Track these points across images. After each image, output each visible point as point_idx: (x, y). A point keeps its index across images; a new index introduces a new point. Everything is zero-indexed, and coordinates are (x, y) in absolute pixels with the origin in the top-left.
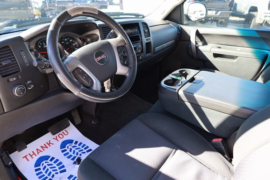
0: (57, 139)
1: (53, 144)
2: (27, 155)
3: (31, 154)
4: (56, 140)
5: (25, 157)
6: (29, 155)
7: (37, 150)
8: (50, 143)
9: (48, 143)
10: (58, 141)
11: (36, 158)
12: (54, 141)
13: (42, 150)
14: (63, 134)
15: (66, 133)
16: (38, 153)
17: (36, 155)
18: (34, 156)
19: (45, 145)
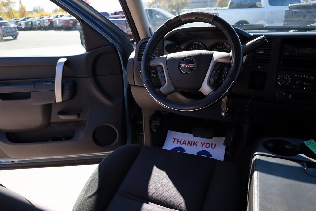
0: (203, 145)
1: (197, 146)
2: (176, 139)
3: (179, 141)
4: (201, 145)
7: (185, 141)
9: (195, 143)
10: (202, 147)
11: (178, 145)
12: (199, 145)
13: (187, 144)
14: (211, 145)
15: (213, 147)
16: (183, 143)
17: (180, 144)
18: (179, 143)
19: (192, 142)
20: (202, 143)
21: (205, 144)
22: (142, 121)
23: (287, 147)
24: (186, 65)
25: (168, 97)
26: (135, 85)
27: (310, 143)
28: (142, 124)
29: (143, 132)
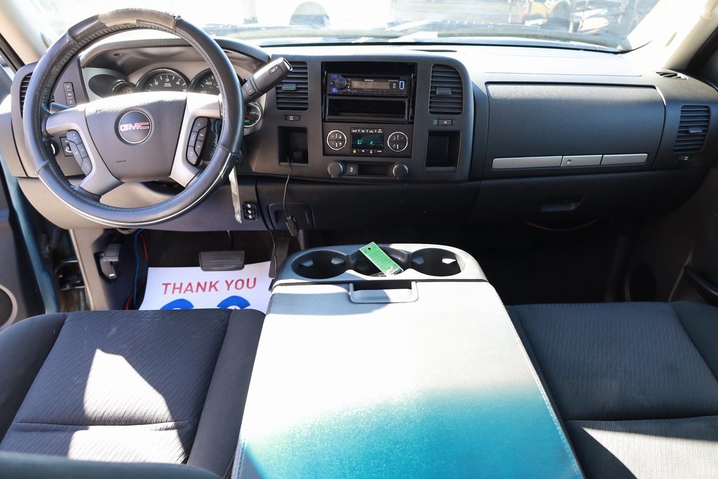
0: (229, 285)
1: (216, 290)
2: (170, 284)
3: (176, 287)
4: (227, 286)
5: (167, 285)
6: (172, 285)
7: (190, 284)
8: (214, 286)
9: (213, 284)
10: (228, 289)
11: (177, 296)
12: (222, 286)
13: (195, 289)
14: (245, 283)
15: (251, 284)
16: (186, 290)
17: (180, 292)
18: (177, 291)
19: (206, 283)
20: (227, 282)
21: (234, 283)
22: (76, 259)
23: (335, 262)
24: (131, 125)
25: (104, 200)
26: (28, 178)
27: (369, 249)
28: (77, 264)
29: (82, 283)
